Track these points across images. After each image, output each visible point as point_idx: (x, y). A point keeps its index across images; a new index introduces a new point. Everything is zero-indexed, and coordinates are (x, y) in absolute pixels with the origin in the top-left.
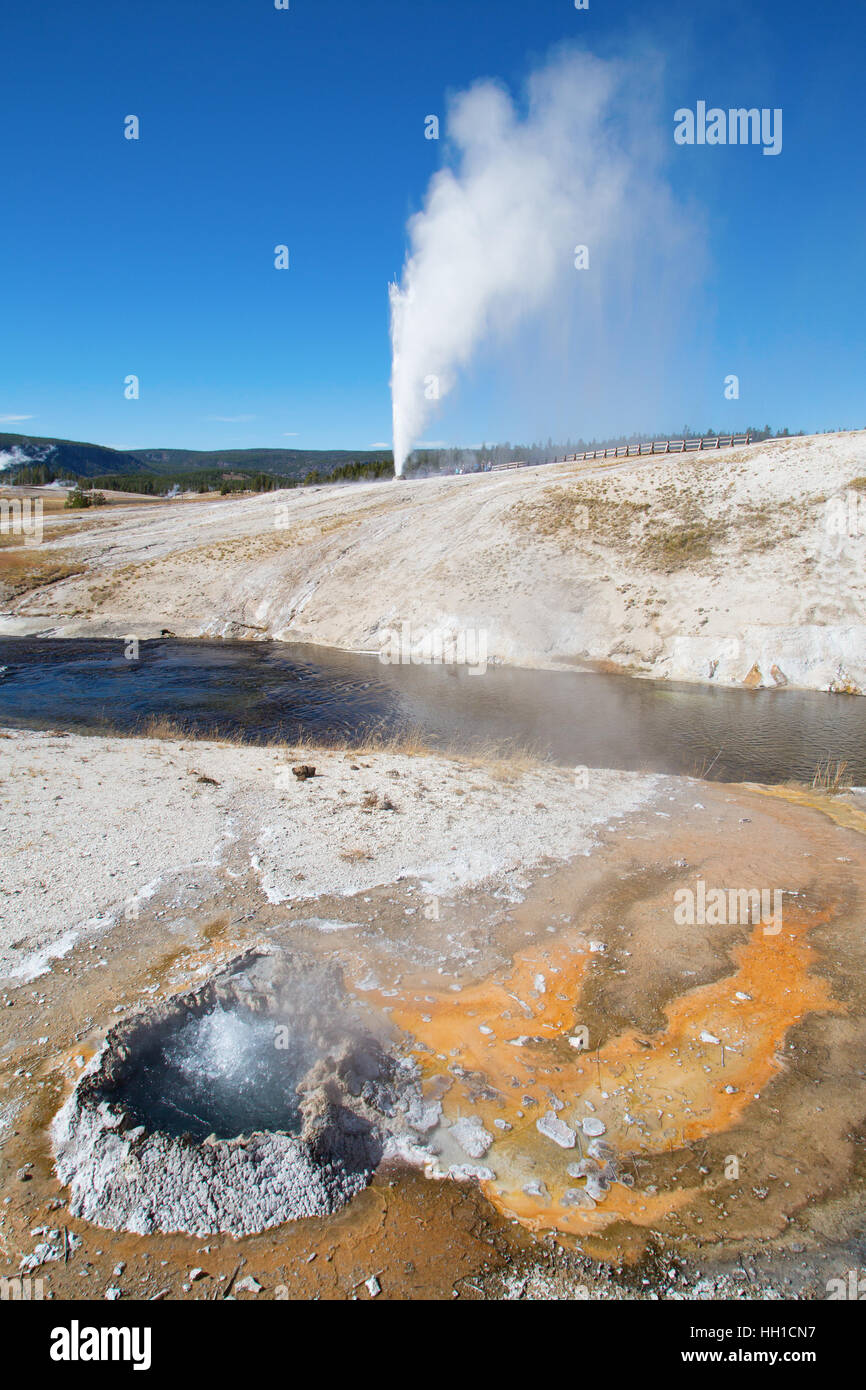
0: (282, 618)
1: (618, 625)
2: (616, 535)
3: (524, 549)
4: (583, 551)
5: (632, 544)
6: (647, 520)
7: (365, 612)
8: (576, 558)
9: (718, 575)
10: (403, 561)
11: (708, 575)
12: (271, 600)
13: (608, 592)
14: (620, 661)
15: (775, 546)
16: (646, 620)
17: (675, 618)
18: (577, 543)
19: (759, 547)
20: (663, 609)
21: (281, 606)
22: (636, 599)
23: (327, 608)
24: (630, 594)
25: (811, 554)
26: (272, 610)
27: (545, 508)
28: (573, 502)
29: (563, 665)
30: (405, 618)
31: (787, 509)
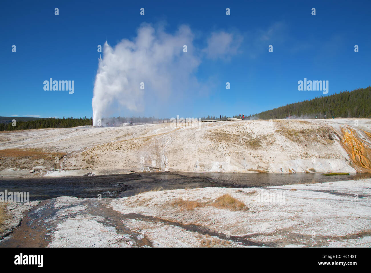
0: (163, 165)
2: (237, 142)
5: (242, 144)
6: (242, 138)
8: (233, 147)
12: (155, 160)
15: (272, 144)
19: (270, 144)
21: (160, 162)
23: (176, 162)
25: (281, 145)
26: (158, 163)
27: (214, 135)
28: (220, 134)
29: (252, 172)
30: (203, 163)
31: (269, 136)
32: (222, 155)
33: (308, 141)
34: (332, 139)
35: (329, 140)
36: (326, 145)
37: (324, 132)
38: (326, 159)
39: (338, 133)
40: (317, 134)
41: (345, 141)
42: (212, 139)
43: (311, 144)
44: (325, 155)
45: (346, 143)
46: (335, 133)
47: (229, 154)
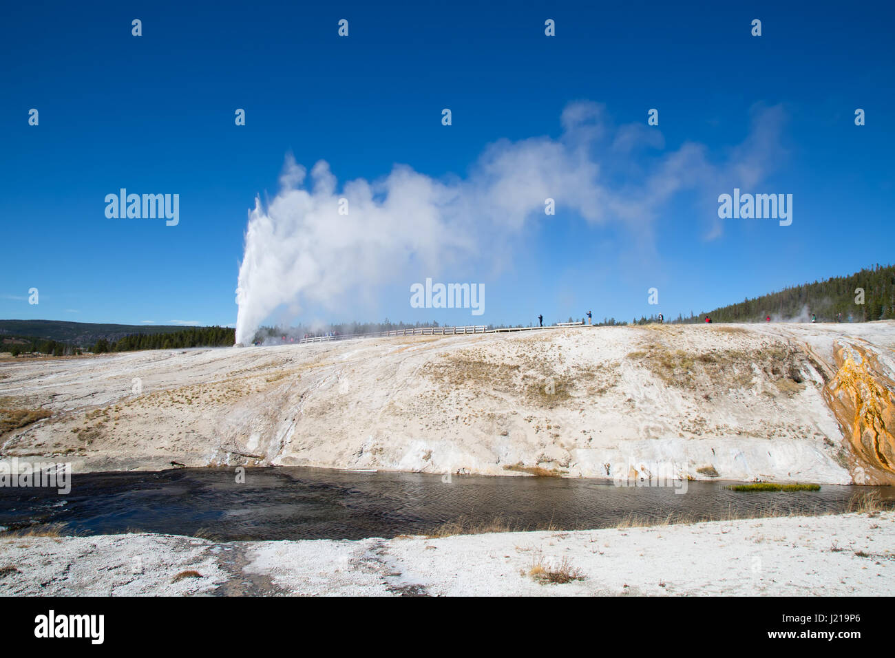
0: (274, 448)
1: (535, 443)
2: (506, 385)
3: (449, 394)
4: (489, 395)
5: (519, 390)
6: (522, 375)
7: (346, 441)
8: (487, 400)
9: (582, 410)
10: (358, 403)
11: (576, 409)
12: (258, 434)
13: (519, 421)
14: (545, 467)
15: (606, 392)
16: (552, 440)
17: (570, 437)
18: (483, 389)
19: (598, 392)
20: (559, 432)
21: (270, 438)
22: (539, 425)
23: (311, 439)
24: (534, 423)
25: (629, 397)
26: (263, 442)
27: (448, 367)
28: (467, 363)
29: (514, 472)
30: (382, 444)
31: (601, 370)
32: (444, 422)
33: (718, 383)
34: (798, 381)
35: (790, 383)
36: (774, 397)
37: (778, 357)
38: (759, 439)
39: (820, 363)
40: (754, 365)
41: (839, 385)
42: (438, 377)
43: (727, 392)
44: (758, 427)
45: (839, 392)
46: (812, 362)
47: (467, 421)
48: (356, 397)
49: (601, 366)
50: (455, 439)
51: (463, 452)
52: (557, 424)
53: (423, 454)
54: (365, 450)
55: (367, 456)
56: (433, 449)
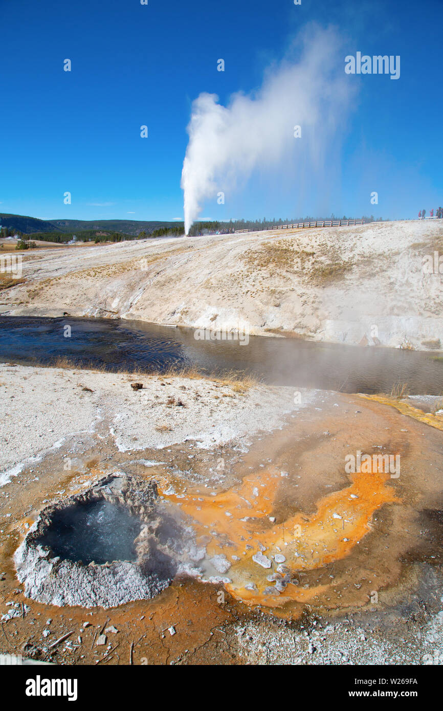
0: (126, 307)
1: (298, 314)
2: (297, 268)
3: (251, 274)
4: (281, 275)
5: (306, 272)
6: (313, 260)
7: (168, 305)
8: (277, 279)
9: (347, 290)
10: (188, 278)
11: (343, 289)
12: (120, 298)
13: (293, 296)
14: (299, 332)
15: (375, 276)
16: (312, 311)
17: (327, 310)
18: (278, 271)
19: (368, 276)
20: (320, 306)
21: (125, 301)
22: (307, 300)
23: (149, 302)
24: (304, 298)
25: (392, 280)
26: (120, 303)
27: (262, 253)
28: (276, 250)
29: (270, 333)
30: (189, 308)
31: (381, 257)
32: (236, 294)
42: (251, 261)
47: (253, 295)
48: (189, 275)
49: (382, 254)
50: (238, 307)
51: (239, 317)
52: (321, 300)
53: (212, 317)
54: (177, 311)
55: (177, 316)
56: (220, 313)
